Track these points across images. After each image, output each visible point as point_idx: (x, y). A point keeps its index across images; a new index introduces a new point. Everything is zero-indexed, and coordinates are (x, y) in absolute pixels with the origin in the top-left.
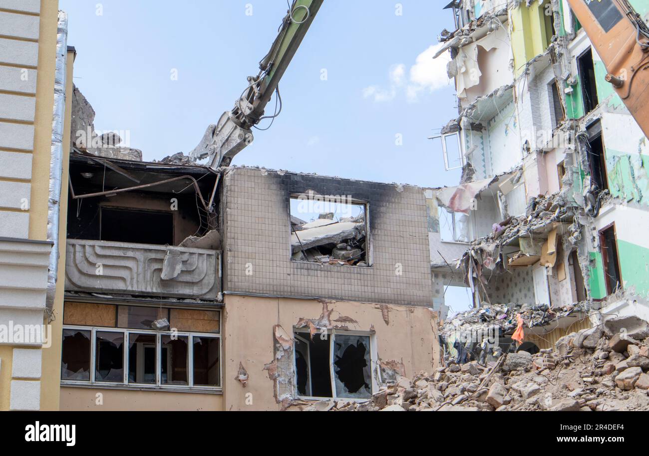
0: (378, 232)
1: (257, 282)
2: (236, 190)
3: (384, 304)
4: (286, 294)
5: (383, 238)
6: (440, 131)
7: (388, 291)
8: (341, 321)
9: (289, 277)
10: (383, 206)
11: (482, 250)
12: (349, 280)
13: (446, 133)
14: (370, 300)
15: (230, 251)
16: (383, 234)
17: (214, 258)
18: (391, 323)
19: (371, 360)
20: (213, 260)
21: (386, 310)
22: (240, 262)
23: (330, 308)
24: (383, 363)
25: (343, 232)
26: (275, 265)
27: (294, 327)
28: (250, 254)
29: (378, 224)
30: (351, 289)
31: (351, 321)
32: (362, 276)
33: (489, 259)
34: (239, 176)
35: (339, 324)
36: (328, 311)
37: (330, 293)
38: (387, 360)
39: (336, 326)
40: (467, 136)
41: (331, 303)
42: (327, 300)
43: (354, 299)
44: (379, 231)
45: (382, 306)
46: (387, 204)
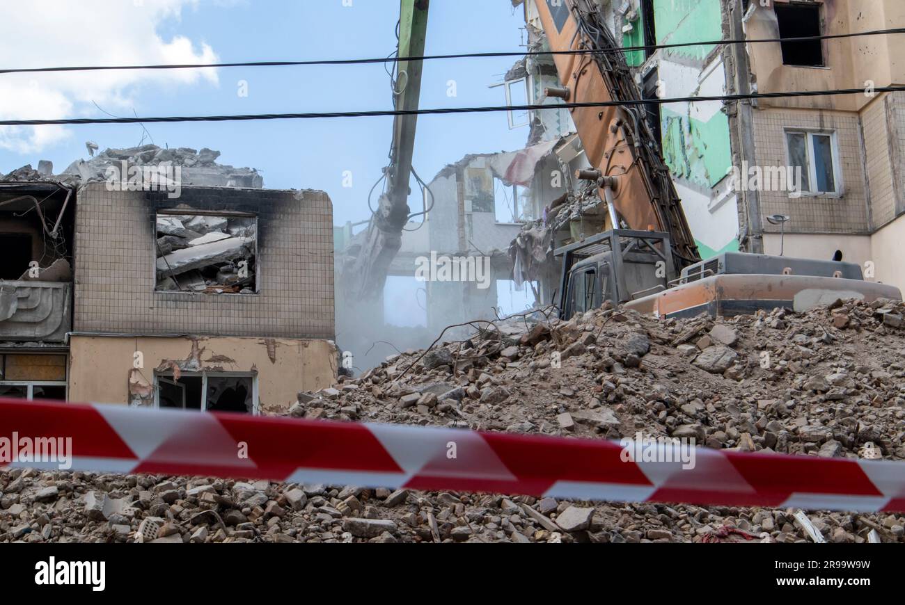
0: (268, 251)
1: (112, 319)
2: (88, 209)
3: (270, 338)
4: (146, 331)
5: (274, 258)
6: (504, 76)
7: (277, 323)
8: (215, 361)
9: (151, 311)
10: (276, 219)
11: (530, 237)
12: (228, 311)
13: (510, 79)
14: (252, 334)
15: (79, 283)
16: (274, 253)
17: (61, 292)
18: (278, 360)
19: (252, 405)
20: (60, 294)
21: (273, 346)
22: (90, 296)
23: (200, 347)
24: (266, 409)
25: (228, 252)
26: (134, 298)
27: (155, 371)
28: (103, 286)
29: (268, 241)
30: (230, 321)
31: (227, 360)
32: (245, 305)
33: (538, 248)
34: (93, 192)
35: (212, 365)
36: (198, 349)
37: (203, 329)
38: (270, 405)
39: (208, 368)
40: (536, 83)
41: (202, 340)
42: (197, 337)
43: (232, 333)
44: (270, 250)
45: (268, 340)
46: (282, 215)
